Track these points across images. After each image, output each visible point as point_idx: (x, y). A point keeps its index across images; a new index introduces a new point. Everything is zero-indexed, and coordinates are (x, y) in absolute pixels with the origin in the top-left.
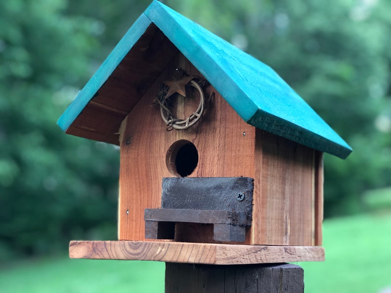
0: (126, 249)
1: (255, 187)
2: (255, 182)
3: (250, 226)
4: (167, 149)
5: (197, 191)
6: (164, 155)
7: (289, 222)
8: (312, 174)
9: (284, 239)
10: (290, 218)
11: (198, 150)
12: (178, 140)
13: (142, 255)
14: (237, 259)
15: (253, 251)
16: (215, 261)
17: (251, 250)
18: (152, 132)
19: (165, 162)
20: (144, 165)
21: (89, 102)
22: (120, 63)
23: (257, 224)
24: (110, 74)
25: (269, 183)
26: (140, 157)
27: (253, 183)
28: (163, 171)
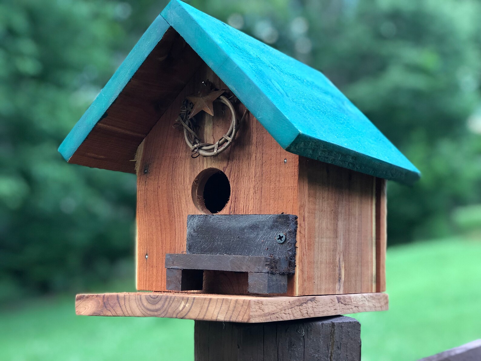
0: (143, 305)
1: (298, 226)
2: (298, 220)
3: (294, 274)
4: (193, 179)
5: (229, 232)
6: (190, 187)
7: (343, 265)
8: (372, 205)
9: (337, 286)
10: (345, 261)
11: (230, 180)
12: (205, 168)
13: (162, 311)
14: (276, 315)
15: (298, 304)
16: (249, 319)
17: (294, 302)
18: (174, 159)
19: (190, 196)
20: (165, 199)
21: (97, 124)
22: (133, 77)
23: (302, 271)
24: (121, 90)
25: (317, 220)
26: (160, 189)
27: (297, 222)
28: (189, 207)
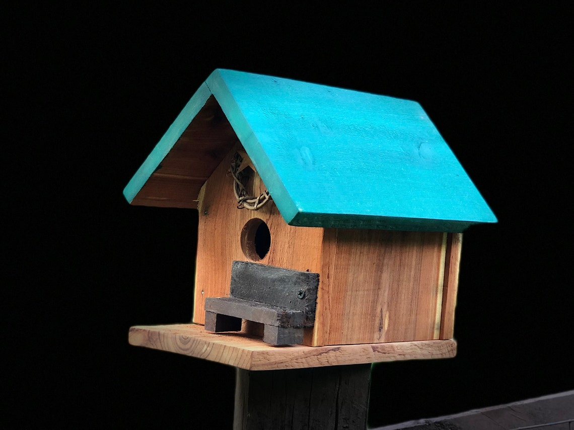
0: (177, 343)
1: (320, 283)
2: (320, 278)
3: (313, 327)
4: (243, 226)
5: (265, 281)
6: (240, 233)
7: (387, 315)
8: (440, 251)
9: (376, 335)
10: (390, 310)
11: (271, 232)
12: (253, 218)
13: (190, 351)
14: (284, 364)
15: (315, 353)
16: (251, 367)
17: (310, 352)
18: (229, 205)
19: (240, 242)
20: (220, 241)
21: (152, 174)
22: (181, 135)
23: (323, 324)
24: (172, 146)
25: (350, 274)
26: (216, 232)
27: (319, 279)
28: (237, 252)
